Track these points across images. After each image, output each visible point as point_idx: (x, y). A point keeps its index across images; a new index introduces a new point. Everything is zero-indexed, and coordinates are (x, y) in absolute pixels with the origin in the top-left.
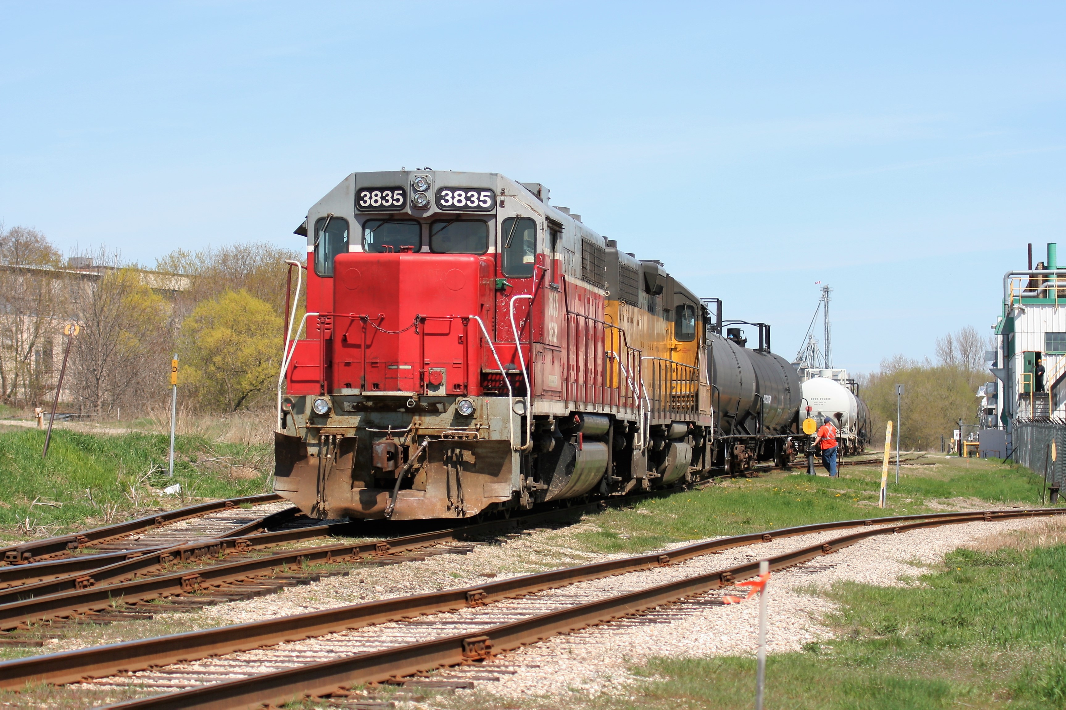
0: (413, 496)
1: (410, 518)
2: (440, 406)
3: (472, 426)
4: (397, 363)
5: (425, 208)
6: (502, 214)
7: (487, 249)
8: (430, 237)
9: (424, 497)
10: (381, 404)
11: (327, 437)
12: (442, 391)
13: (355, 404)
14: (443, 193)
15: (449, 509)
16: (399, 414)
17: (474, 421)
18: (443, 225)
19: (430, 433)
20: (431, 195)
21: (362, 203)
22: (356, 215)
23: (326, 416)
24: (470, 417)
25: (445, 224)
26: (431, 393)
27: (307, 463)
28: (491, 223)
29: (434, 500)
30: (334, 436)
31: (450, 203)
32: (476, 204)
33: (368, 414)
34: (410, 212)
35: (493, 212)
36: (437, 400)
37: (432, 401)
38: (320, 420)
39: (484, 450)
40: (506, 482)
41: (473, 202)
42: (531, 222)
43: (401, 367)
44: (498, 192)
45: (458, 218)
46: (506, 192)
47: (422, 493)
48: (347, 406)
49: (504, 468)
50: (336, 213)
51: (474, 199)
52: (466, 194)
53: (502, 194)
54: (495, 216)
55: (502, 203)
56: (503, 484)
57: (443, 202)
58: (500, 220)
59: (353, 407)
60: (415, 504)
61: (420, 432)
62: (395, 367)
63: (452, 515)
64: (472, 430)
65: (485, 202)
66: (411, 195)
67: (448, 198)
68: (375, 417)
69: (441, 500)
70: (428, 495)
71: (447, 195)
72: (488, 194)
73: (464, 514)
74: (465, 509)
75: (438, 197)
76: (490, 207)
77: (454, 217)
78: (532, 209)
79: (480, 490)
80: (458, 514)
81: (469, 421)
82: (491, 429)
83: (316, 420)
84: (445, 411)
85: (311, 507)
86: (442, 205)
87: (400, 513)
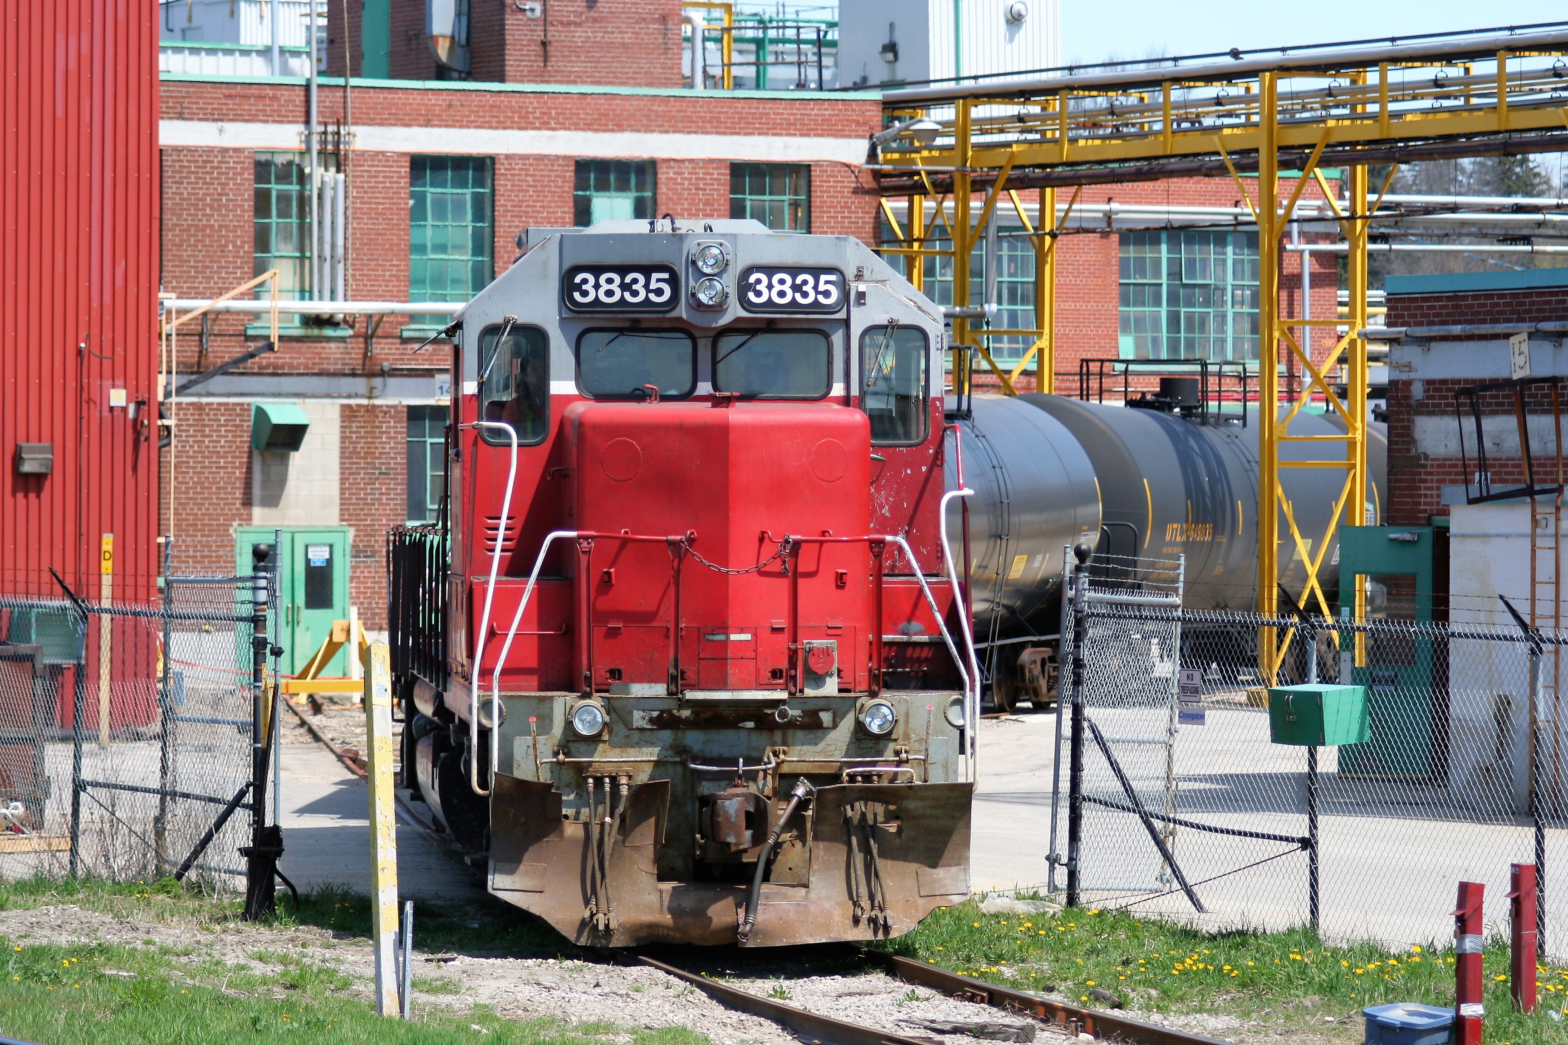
0: (785, 897)
1: (784, 942)
2: (826, 717)
3: (889, 756)
4: (725, 629)
5: (719, 308)
6: (860, 320)
7: (829, 387)
8: (714, 363)
9: (806, 898)
10: (708, 714)
11: (599, 781)
12: (831, 688)
13: (655, 714)
14: (752, 279)
15: (856, 921)
16: (743, 734)
17: (892, 746)
18: (740, 339)
19: (805, 771)
20: (729, 283)
21: (577, 295)
22: (562, 320)
23: (595, 739)
24: (887, 737)
25: (744, 338)
26: (809, 692)
27: (561, 834)
28: (837, 338)
29: (827, 905)
30: (614, 780)
31: (763, 299)
32: (810, 300)
33: (680, 733)
34: (684, 316)
35: (842, 315)
36: (822, 704)
37: (811, 706)
38: (583, 747)
39: (919, 804)
40: (958, 865)
41: (805, 295)
42: (917, 334)
43: (734, 637)
44: (850, 273)
45: (771, 327)
46: (866, 274)
47: (803, 891)
48: (639, 719)
49: (955, 838)
50: (523, 317)
51: (808, 288)
52: (794, 280)
53: (859, 277)
54: (847, 322)
55: (861, 295)
56: (954, 869)
57: (751, 295)
58: (856, 330)
59: (651, 720)
60: (792, 915)
61: (785, 769)
62: (721, 637)
63: (863, 934)
64: (887, 763)
65: (827, 294)
66: (688, 282)
67: (761, 287)
68: (694, 739)
69: (840, 904)
70: (813, 895)
71: (758, 281)
72: (833, 278)
73: (887, 928)
74: (890, 922)
75: (744, 287)
76: (837, 303)
77: (763, 326)
78: (919, 308)
79: (911, 882)
80: (875, 933)
81: (881, 745)
82: (929, 761)
83: (573, 747)
84: (835, 726)
85: (578, 923)
86: (749, 301)
87: (765, 934)
